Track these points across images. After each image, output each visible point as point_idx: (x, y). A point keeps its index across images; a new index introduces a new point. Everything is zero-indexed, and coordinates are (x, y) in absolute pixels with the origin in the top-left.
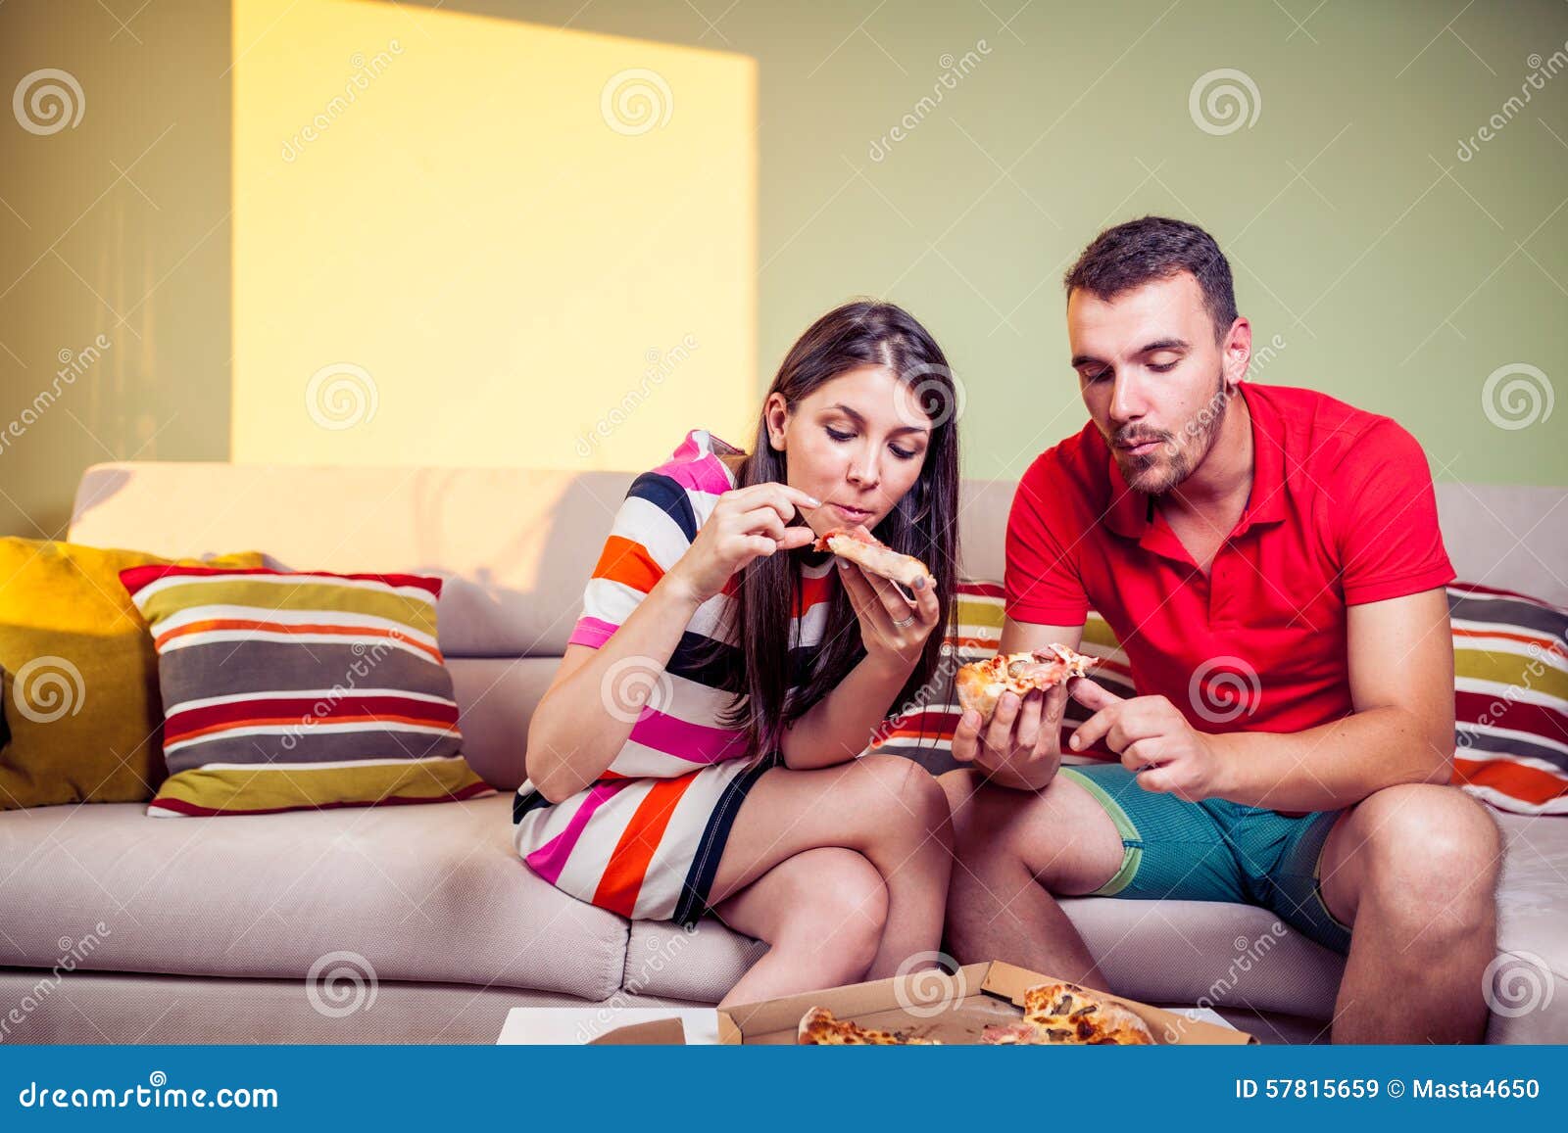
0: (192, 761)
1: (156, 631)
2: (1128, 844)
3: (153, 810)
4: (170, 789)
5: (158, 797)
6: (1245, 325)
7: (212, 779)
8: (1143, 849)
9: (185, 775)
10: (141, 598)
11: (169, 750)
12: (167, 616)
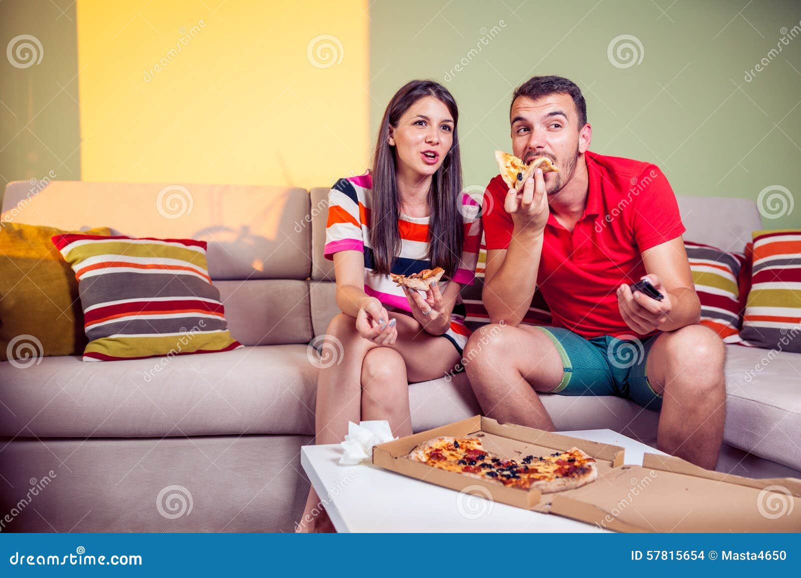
0: (104, 333)
1: (76, 268)
2: (566, 370)
3: (85, 358)
4: (91, 347)
5: (86, 352)
6: (589, 127)
7: (115, 342)
8: (572, 372)
9: (101, 340)
10: (64, 252)
11: (88, 328)
12: (82, 260)
